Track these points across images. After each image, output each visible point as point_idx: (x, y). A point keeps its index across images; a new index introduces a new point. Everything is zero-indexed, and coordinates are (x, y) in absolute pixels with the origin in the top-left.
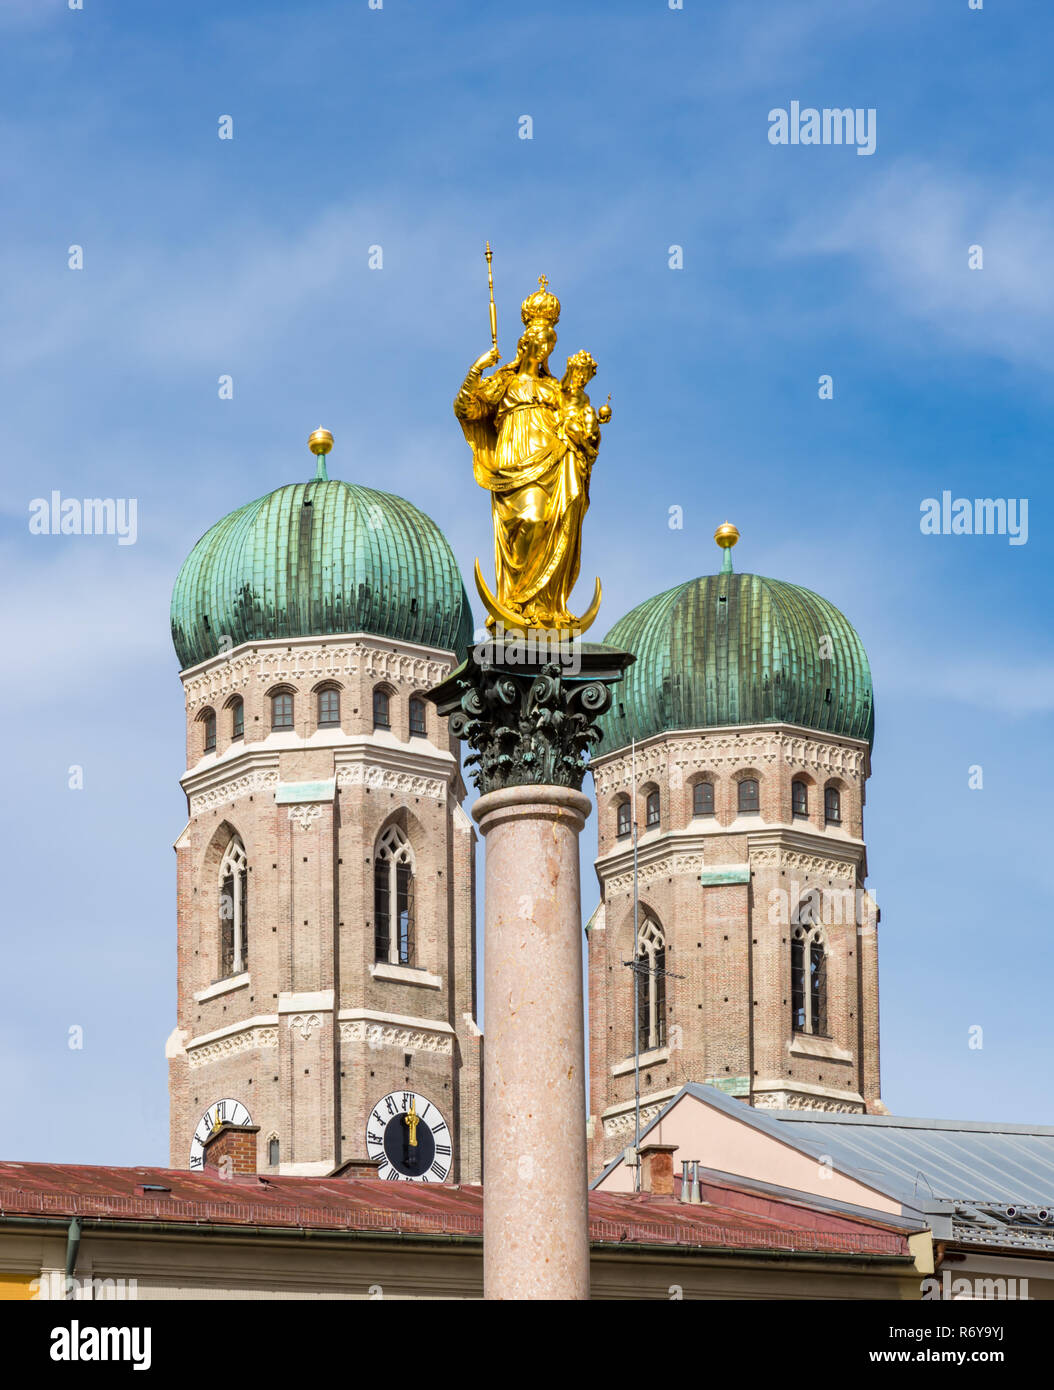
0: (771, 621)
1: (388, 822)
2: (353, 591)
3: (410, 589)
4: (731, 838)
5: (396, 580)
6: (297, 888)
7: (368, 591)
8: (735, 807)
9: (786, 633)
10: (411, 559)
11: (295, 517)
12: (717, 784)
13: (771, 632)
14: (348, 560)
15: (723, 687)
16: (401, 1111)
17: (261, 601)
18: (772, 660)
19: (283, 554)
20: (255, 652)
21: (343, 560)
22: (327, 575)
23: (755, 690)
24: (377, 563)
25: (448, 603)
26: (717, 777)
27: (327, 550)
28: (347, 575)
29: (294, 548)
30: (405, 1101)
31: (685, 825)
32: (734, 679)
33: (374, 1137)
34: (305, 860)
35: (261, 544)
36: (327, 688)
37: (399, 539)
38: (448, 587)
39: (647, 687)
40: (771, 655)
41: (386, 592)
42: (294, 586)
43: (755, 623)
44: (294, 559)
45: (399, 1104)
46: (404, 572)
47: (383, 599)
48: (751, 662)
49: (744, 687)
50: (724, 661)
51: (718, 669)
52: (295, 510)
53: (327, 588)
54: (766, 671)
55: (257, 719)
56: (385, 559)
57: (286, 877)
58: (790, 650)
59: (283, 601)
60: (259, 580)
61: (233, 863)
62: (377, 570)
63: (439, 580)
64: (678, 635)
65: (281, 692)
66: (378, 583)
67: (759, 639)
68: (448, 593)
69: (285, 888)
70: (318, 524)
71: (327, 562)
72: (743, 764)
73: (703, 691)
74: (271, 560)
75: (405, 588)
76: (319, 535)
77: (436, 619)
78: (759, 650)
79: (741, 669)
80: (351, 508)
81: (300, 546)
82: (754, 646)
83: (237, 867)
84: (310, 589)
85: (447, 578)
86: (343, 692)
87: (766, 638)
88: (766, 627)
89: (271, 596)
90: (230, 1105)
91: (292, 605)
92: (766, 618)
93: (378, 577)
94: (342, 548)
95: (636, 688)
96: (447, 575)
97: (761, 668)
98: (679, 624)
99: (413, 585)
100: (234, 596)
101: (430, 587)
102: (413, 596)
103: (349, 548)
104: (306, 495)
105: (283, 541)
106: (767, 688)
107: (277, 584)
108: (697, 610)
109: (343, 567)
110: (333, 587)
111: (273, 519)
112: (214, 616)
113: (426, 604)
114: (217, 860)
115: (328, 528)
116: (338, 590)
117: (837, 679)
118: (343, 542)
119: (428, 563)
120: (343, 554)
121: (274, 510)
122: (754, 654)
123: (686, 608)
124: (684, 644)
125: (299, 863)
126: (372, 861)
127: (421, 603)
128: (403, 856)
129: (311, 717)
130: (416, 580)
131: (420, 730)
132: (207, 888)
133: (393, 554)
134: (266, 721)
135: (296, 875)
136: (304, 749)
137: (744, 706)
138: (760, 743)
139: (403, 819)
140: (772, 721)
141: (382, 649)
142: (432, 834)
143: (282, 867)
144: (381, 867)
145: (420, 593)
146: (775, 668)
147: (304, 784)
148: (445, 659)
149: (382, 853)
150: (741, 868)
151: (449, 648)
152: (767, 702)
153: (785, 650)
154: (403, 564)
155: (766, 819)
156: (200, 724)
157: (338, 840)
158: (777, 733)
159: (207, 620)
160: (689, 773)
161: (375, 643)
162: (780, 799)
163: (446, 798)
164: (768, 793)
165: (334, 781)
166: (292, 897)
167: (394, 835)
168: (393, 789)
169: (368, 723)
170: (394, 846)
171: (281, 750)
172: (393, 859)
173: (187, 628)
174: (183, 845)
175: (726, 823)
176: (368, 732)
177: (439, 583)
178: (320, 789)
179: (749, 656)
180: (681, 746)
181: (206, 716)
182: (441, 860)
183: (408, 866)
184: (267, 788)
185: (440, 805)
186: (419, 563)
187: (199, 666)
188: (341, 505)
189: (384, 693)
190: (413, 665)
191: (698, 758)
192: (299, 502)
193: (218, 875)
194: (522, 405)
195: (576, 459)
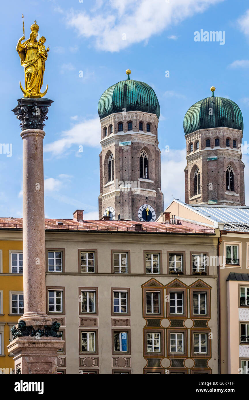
0: (222, 106)
1: (142, 149)
2: (135, 102)
4: (213, 151)
5: (144, 100)
6: (124, 163)
7: (138, 102)
8: (214, 144)
9: (225, 108)
10: (147, 95)
11: (123, 87)
14: (134, 96)
15: (212, 120)
16: (145, 208)
17: (116, 105)
18: (222, 114)
19: (120, 95)
20: (115, 115)
21: (133, 96)
22: (129, 99)
23: (218, 120)
24: (140, 96)
26: (211, 139)
27: (129, 94)
28: (133, 99)
29: (123, 94)
30: (146, 206)
31: (204, 149)
32: (214, 118)
33: (140, 214)
34: (125, 157)
35: (116, 93)
36: (130, 123)
37: (145, 92)
38: (154, 101)
39: (197, 121)
40: (222, 113)
41: (142, 102)
42: (123, 102)
43: (219, 107)
44: (123, 96)
45: (145, 207)
46: (145, 98)
47: (141, 104)
48: (217, 115)
49: (216, 120)
51: (211, 116)
53: (129, 102)
54: (221, 116)
55: (115, 129)
56: (141, 95)
57: (121, 161)
58: (226, 112)
59: (120, 105)
60: (116, 100)
61: (111, 159)
62: (140, 98)
63: (152, 99)
64: (202, 109)
65: (121, 123)
66: (140, 101)
68: (154, 102)
69: (121, 163)
70: (128, 89)
71: (129, 96)
72: (216, 136)
73: (208, 121)
74: (118, 96)
75: (145, 102)
76: (128, 91)
77: (152, 107)
78: (219, 112)
79: (215, 116)
80: (134, 85)
82: (218, 111)
84: (126, 102)
85: (154, 99)
86: (133, 123)
87: (221, 110)
88: (221, 108)
89: (118, 104)
90: (110, 208)
91: (122, 105)
95: (194, 121)
96: (154, 98)
97: (219, 116)
98: (203, 107)
99: (147, 101)
100: (111, 104)
101: (151, 101)
102: (147, 103)
103: (134, 93)
104: (125, 83)
105: (120, 92)
106: (221, 120)
107: (119, 101)
108: (206, 104)
109: (133, 97)
110: (131, 102)
111: (118, 88)
112: (107, 108)
113: (150, 105)
114: (108, 158)
115: (130, 89)
116: (132, 102)
117: (236, 118)
119: (150, 96)
120: (133, 95)
121: (119, 86)
122: (218, 113)
123: (204, 104)
124: (204, 111)
125: (124, 158)
126: (139, 157)
128: (146, 156)
129: (127, 128)
130: (148, 100)
131: (149, 130)
132: (106, 163)
133: (143, 95)
134: (117, 129)
135: (124, 161)
136: (125, 135)
137: (216, 124)
138: (219, 131)
139: (146, 149)
140: (222, 127)
141: (141, 114)
142: (151, 152)
143: (121, 159)
144: (141, 159)
145: (149, 102)
146: (223, 116)
147: (125, 142)
148: (154, 116)
149: (141, 156)
150: (216, 157)
151: (155, 114)
152: (221, 123)
153: (224, 112)
154: (145, 96)
155: (221, 147)
156: (104, 130)
157: (132, 153)
158: (223, 129)
159: (105, 109)
160: (205, 138)
161: (139, 113)
162: (224, 143)
163: (154, 144)
164: (221, 141)
165: (131, 141)
166: (123, 165)
167: (143, 152)
168: (143, 142)
169: (138, 129)
170: (143, 154)
171: (120, 135)
172: (144, 157)
173: (101, 111)
174: (101, 155)
175: (212, 148)
176: (139, 131)
177: (153, 100)
178: (129, 143)
179: (217, 113)
180: (203, 132)
181: (105, 129)
182: (153, 157)
183: (147, 158)
184: (118, 143)
185: (153, 146)
186: (148, 96)
187: (104, 118)
188: (132, 85)
189: (141, 123)
190: (147, 117)
191: (207, 134)
192: (124, 84)
193: (108, 161)
194: (30, 48)
195: (41, 59)
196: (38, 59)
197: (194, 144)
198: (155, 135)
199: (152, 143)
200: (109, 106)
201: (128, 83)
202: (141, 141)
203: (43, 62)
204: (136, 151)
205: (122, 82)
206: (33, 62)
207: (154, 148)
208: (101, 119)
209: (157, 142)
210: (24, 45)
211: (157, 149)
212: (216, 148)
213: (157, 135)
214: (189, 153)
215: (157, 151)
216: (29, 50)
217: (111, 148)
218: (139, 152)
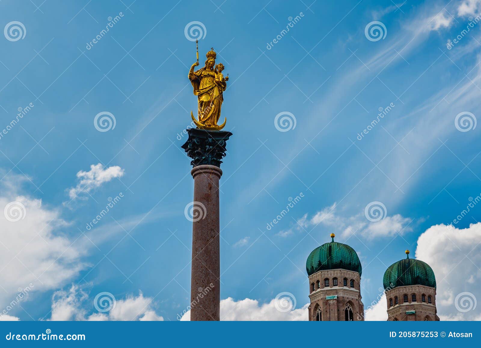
0: (416, 267)
1: (347, 303)
2: (339, 261)
3: (349, 261)
4: (411, 306)
5: (347, 259)
6: (331, 315)
8: (411, 300)
9: (419, 269)
10: (349, 256)
11: (328, 248)
12: (408, 296)
13: (416, 269)
14: (338, 256)
15: (408, 278)
17: (322, 263)
18: (416, 274)
19: (326, 255)
20: (322, 272)
21: (337, 256)
22: (334, 258)
23: (414, 279)
24: (343, 256)
25: (356, 264)
26: (408, 295)
27: (334, 254)
28: (338, 258)
29: (328, 254)
31: (403, 304)
32: (410, 277)
34: (332, 310)
35: (322, 253)
36: (335, 278)
37: (347, 252)
39: (394, 279)
40: (416, 273)
41: (345, 262)
42: (328, 261)
43: (413, 267)
44: (328, 256)
47: (344, 262)
49: (412, 278)
50: (408, 274)
51: (407, 275)
52: (328, 247)
53: (334, 261)
54: (416, 276)
55: (322, 284)
56: (345, 255)
57: (329, 313)
58: (420, 272)
59: (326, 263)
60: (322, 259)
61: (319, 311)
64: (399, 269)
65: (327, 279)
66: (343, 260)
67: (414, 270)
68: (356, 261)
69: (328, 315)
70: (332, 250)
71: (334, 256)
72: (413, 292)
73: (404, 279)
74: (324, 256)
75: (348, 261)
76: (332, 252)
77: (354, 266)
78: (414, 273)
79: (411, 275)
80: (338, 247)
81: (329, 253)
82: (413, 271)
83: (319, 312)
86: (338, 279)
87: (415, 270)
88: (415, 268)
89: (324, 262)
91: (328, 264)
92: (415, 266)
93: (343, 259)
94: (337, 254)
95: (392, 279)
97: (414, 275)
98: (399, 267)
100: (317, 263)
101: (353, 260)
103: (338, 254)
105: (326, 253)
106: (416, 278)
107: (325, 260)
108: (403, 265)
109: (337, 257)
110: (335, 261)
112: (314, 266)
113: (352, 263)
114: (316, 310)
115: (334, 250)
116: (336, 261)
117: (429, 277)
118: (337, 252)
119: (353, 256)
120: (337, 255)
121: (324, 248)
123: (400, 264)
124: (401, 271)
125: (331, 311)
126: (345, 310)
127: (352, 264)
128: (350, 309)
129: (332, 284)
130: (351, 259)
131: (352, 286)
132: (314, 315)
133: (346, 255)
134: (324, 285)
135: (330, 313)
136: (331, 290)
137: (412, 282)
138: (415, 288)
139: (350, 302)
140: (417, 284)
141: (345, 272)
142: (355, 305)
143: (328, 311)
144: (346, 311)
145: (351, 261)
146: (417, 275)
147: (331, 296)
148: (356, 274)
149: (346, 308)
150: (413, 311)
151: (357, 272)
152: (416, 281)
153: (419, 272)
154: (348, 256)
155: (417, 302)
156: (312, 286)
157: (338, 306)
158: (418, 287)
159: (313, 267)
160: (403, 294)
161: (344, 271)
162: (420, 299)
163: (358, 298)
164: (418, 297)
165: (337, 295)
166: (330, 317)
167: (348, 305)
168: (348, 297)
169: (343, 285)
170: (348, 307)
171: (327, 290)
172: (349, 310)
173: (309, 268)
174: (310, 308)
175: (410, 303)
176: (343, 287)
177: (355, 260)
178: (334, 297)
179: (412, 273)
180: (401, 289)
181: (313, 284)
182: (357, 310)
183: (351, 311)
184: (324, 297)
185: (357, 300)
186: (351, 257)
187: (311, 275)
188: (336, 246)
189: (345, 279)
190: (350, 274)
191: (404, 291)
192: (329, 246)
193: (316, 313)
194: (205, 76)
195: (218, 88)
196: (214, 87)
197: (393, 299)
198: (358, 291)
199: (356, 298)
200: (315, 265)
201: (333, 244)
202: (345, 296)
203: (220, 90)
204: (342, 304)
205: (327, 244)
206: (207, 89)
207: (357, 302)
208: (309, 275)
209: (360, 296)
210: (198, 72)
211: (360, 303)
212: (413, 303)
213: (360, 290)
214: (390, 308)
215: (361, 305)
216: (204, 78)
217: (318, 301)
218: (345, 306)
